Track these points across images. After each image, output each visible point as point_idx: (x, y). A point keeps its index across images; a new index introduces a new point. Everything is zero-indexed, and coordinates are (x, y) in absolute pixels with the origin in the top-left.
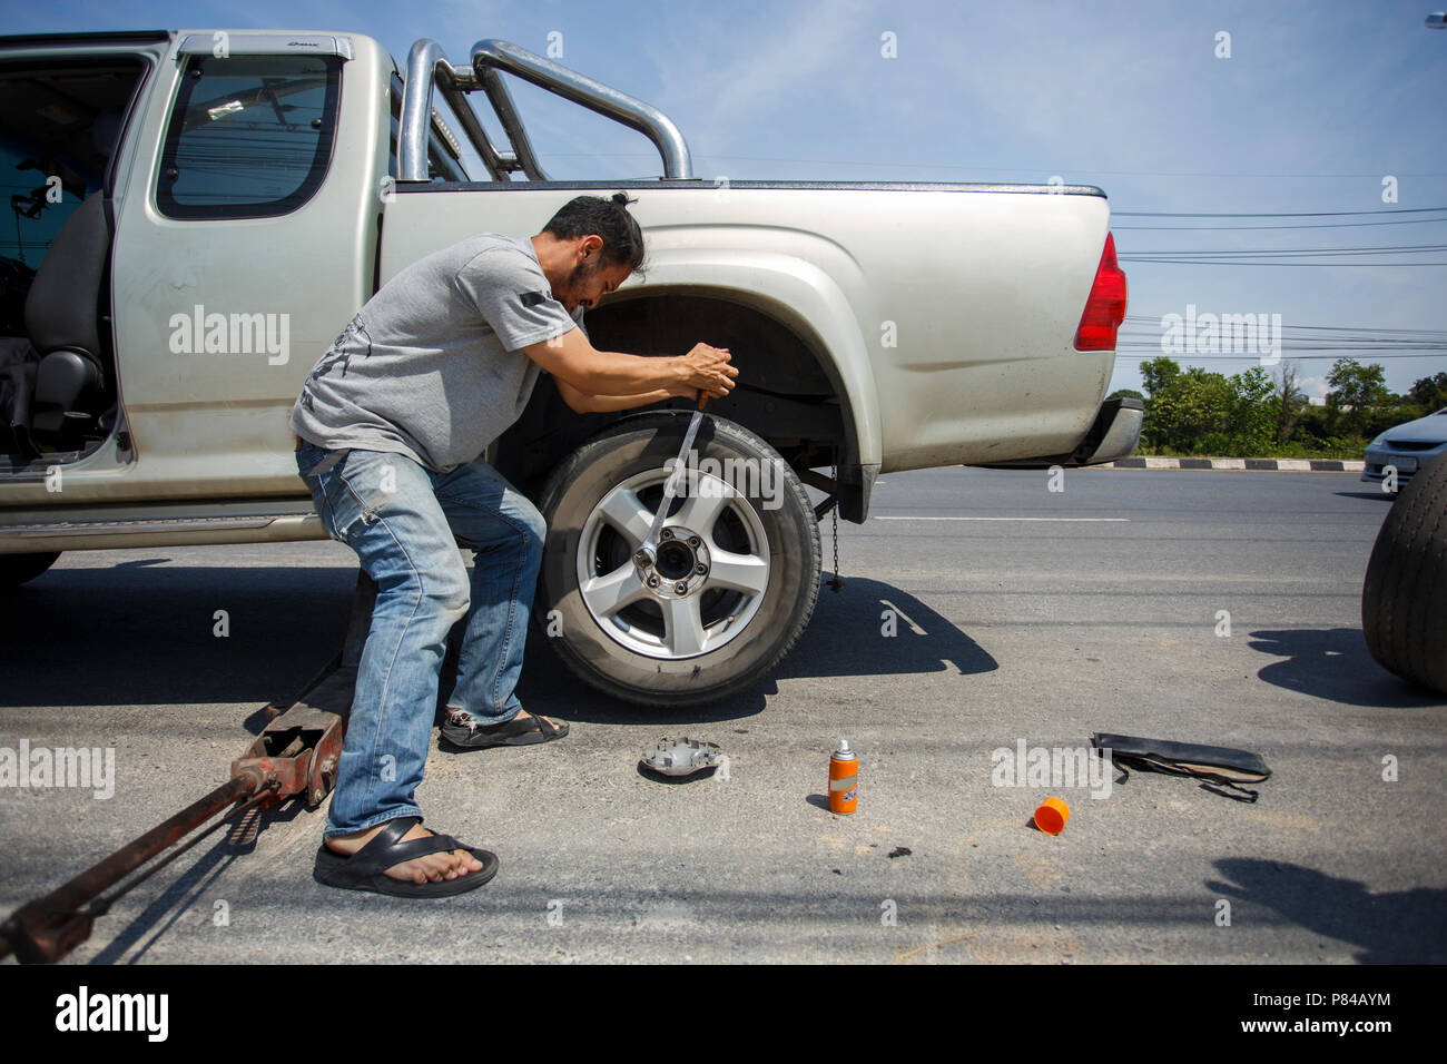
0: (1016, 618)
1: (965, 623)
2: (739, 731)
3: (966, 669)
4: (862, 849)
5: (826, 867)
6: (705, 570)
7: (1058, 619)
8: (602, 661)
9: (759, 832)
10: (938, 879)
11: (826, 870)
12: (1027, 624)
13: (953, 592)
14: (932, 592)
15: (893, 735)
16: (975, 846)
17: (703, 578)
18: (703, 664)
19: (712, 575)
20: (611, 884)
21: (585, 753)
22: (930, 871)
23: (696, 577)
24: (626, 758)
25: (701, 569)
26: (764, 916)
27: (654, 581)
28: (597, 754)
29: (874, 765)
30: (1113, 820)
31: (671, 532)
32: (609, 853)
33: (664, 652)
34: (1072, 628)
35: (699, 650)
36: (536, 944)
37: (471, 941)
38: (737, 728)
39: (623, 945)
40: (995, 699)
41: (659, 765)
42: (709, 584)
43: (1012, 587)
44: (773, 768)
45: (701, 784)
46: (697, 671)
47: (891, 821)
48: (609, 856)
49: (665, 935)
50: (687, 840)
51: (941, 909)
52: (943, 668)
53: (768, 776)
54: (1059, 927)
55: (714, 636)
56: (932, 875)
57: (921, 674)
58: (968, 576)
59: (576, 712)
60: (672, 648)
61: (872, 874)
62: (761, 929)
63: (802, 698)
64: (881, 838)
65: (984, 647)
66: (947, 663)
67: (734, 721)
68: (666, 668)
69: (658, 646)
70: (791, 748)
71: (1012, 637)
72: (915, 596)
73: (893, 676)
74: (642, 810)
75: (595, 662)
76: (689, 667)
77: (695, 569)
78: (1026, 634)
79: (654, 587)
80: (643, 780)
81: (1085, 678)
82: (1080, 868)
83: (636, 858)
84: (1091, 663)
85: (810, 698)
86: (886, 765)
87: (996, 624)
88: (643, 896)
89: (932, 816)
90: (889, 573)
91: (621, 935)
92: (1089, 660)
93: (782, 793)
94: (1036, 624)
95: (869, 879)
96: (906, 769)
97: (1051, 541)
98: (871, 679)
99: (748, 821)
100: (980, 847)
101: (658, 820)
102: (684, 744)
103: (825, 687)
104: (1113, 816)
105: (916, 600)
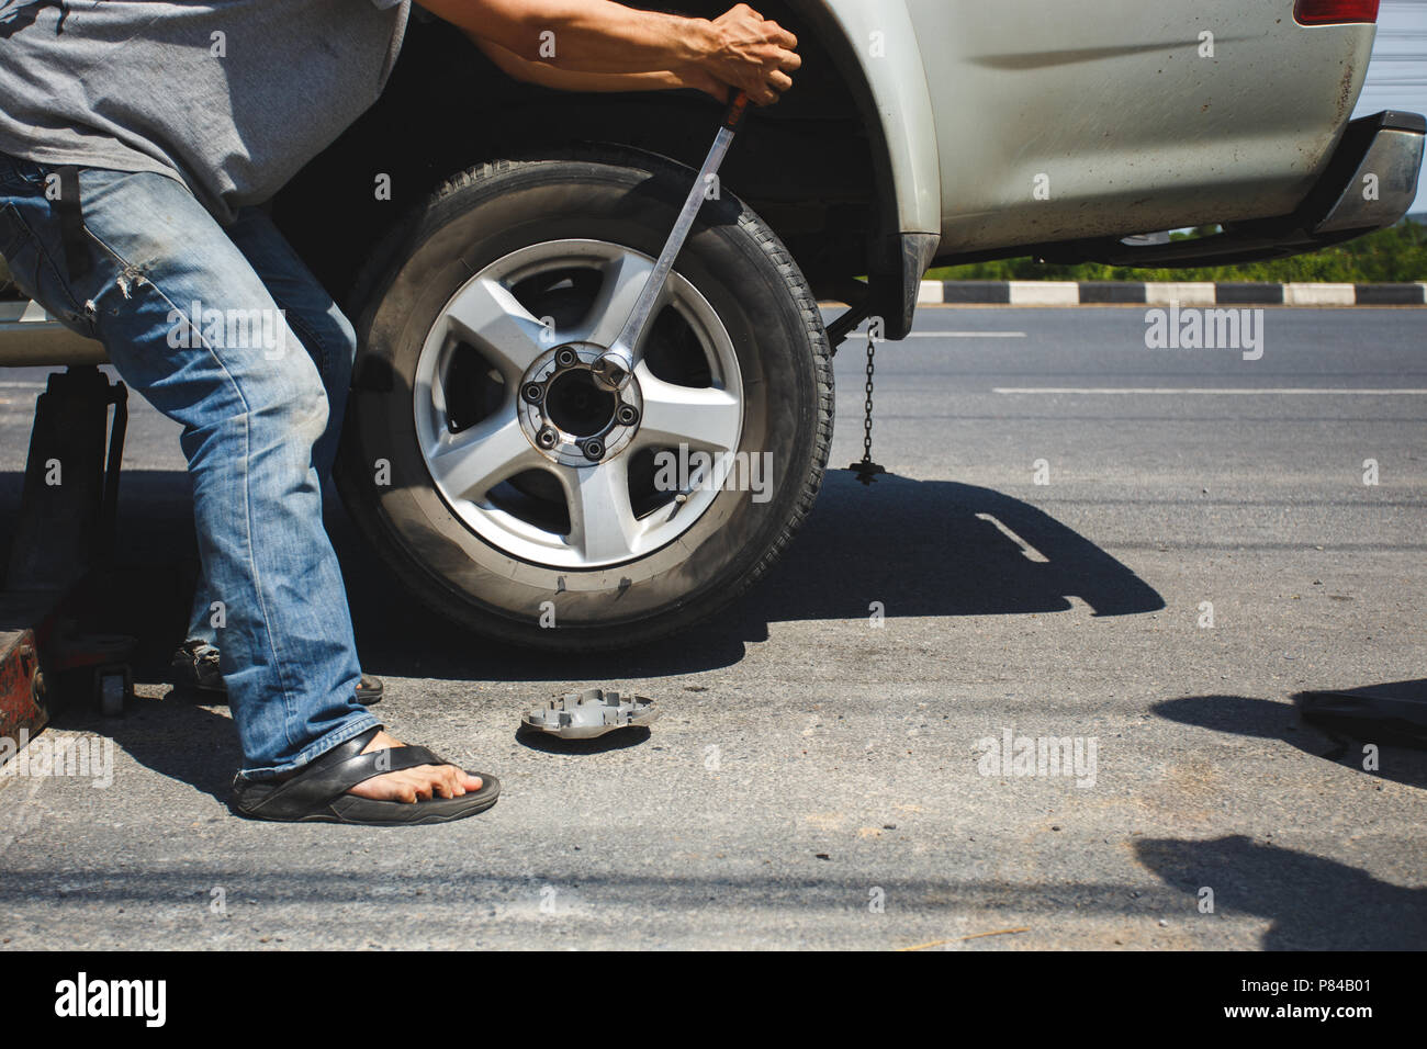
0: (1217, 540)
1: (1118, 546)
2: (692, 689)
3: (1103, 608)
4: (866, 831)
5: (807, 851)
6: (633, 416)
7: (1297, 540)
8: (462, 573)
9: (705, 810)
10: (986, 867)
11: (806, 856)
12: (1237, 547)
13: (1112, 502)
14: (1072, 502)
15: (951, 693)
16: (1055, 829)
17: (631, 430)
18: (636, 575)
19: (646, 423)
20: (459, 870)
21: (429, 716)
22: (973, 857)
23: (619, 430)
24: (499, 723)
25: (627, 415)
26: (697, 903)
27: (548, 438)
28: (450, 718)
29: (913, 732)
30: (1301, 803)
31: (574, 353)
32: (460, 835)
33: (571, 558)
34: (1318, 554)
35: (628, 551)
36: (337, 937)
37: (233, 936)
38: (689, 684)
39: (473, 937)
40: (1144, 649)
41: (551, 724)
42: (642, 440)
43: (1225, 495)
44: (742, 734)
45: (619, 756)
46: (625, 586)
47: (925, 799)
48: (459, 839)
49: (539, 927)
50: (587, 820)
51: (979, 898)
52: (1068, 606)
53: (732, 745)
54: (1163, 921)
55: (654, 528)
56: (977, 862)
57: (1023, 616)
58: (1147, 479)
59: (418, 665)
60: (583, 550)
61: (879, 860)
62: (691, 916)
63: (808, 646)
64: (903, 818)
65: (1147, 580)
66: (1073, 600)
67: (687, 675)
68: (575, 583)
69: (561, 548)
70: (778, 709)
71: (1200, 565)
72: (1040, 507)
73: (973, 617)
74: (518, 786)
75: (452, 577)
76: (611, 581)
77: (617, 414)
78: (1228, 562)
79: (550, 448)
80: (524, 750)
81: (1318, 623)
82: (1224, 858)
83: (503, 840)
84: (1336, 604)
85: (821, 646)
86: (933, 732)
87: (1178, 546)
88: (507, 881)
89: (994, 793)
90: (1000, 474)
91: (470, 926)
92: (1334, 598)
93: (751, 765)
94: (1253, 547)
95: (874, 865)
96: (965, 736)
97: (1323, 425)
98: (931, 622)
99: (689, 799)
100: (1063, 831)
101: (544, 796)
102: (596, 701)
103: (852, 632)
104: (1301, 798)
105: (1042, 513)
